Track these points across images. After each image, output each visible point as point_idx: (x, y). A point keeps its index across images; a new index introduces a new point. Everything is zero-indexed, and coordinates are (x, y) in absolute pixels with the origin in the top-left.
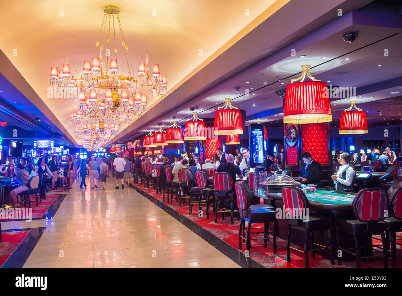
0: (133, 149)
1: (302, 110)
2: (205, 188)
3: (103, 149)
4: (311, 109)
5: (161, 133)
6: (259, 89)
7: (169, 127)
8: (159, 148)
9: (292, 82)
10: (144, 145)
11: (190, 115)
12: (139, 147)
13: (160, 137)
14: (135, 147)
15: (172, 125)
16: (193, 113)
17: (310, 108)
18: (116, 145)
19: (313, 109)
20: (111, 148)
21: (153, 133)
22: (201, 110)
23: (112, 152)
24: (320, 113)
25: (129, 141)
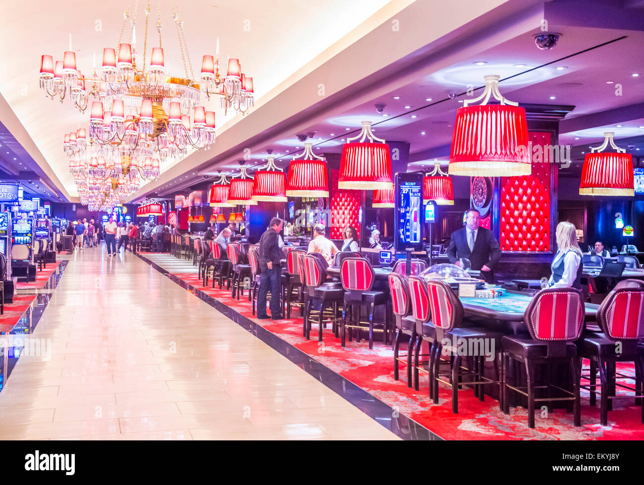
0: (185, 210)
1: (477, 154)
2: (318, 286)
3: (121, 208)
4: (493, 152)
5: (243, 180)
6: (420, 109)
7: (259, 168)
8: (239, 210)
9: (466, 105)
10: (209, 201)
11: (300, 147)
12: (199, 207)
13: (242, 188)
14: (190, 205)
15: (266, 165)
16: (305, 144)
17: (491, 152)
18: (151, 199)
19: (496, 153)
20: (140, 205)
21: (228, 178)
22: (320, 140)
23: (141, 214)
24: (508, 160)
25: (179, 193)
